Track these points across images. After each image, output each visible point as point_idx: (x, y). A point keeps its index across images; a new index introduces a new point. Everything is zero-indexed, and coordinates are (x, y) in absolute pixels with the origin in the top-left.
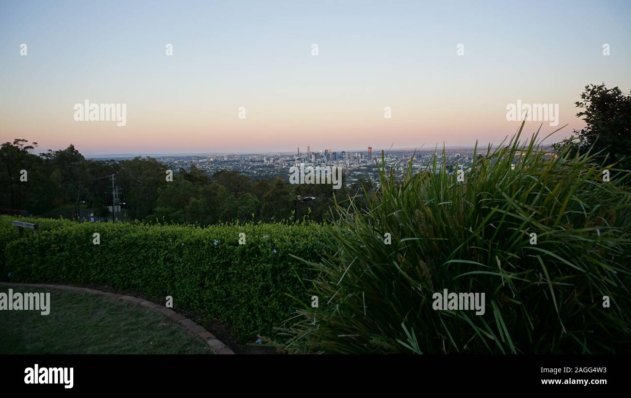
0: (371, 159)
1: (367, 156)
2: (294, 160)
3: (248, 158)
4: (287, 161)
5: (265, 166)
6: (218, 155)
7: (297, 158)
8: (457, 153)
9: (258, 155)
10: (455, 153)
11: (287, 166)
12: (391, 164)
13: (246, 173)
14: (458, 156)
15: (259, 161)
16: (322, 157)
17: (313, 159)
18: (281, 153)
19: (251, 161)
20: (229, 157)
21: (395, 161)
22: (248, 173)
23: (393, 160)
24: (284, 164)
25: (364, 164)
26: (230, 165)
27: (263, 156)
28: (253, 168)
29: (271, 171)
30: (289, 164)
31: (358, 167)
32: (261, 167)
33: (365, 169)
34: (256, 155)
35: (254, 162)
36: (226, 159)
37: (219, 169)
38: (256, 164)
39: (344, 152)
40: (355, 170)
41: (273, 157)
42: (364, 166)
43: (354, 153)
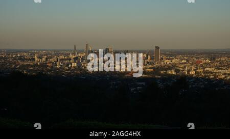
0: (158, 60)
1: (153, 57)
2: (70, 59)
3: (17, 55)
4: (62, 59)
5: (37, 65)
7: (74, 57)
9: (29, 52)
11: (61, 66)
12: (181, 66)
15: (29, 59)
18: (55, 51)
19: (20, 59)
21: (186, 63)
24: (58, 63)
25: (150, 66)
27: (34, 54)
28: (22, 67)
30: (64, 64)
31: (144, 69)
32: (32, 67)
33: (152, 72)
34: (26, 52)
35: (23, 60)
38: (26, 63)
41: (46, 55)
42: (150, 68)
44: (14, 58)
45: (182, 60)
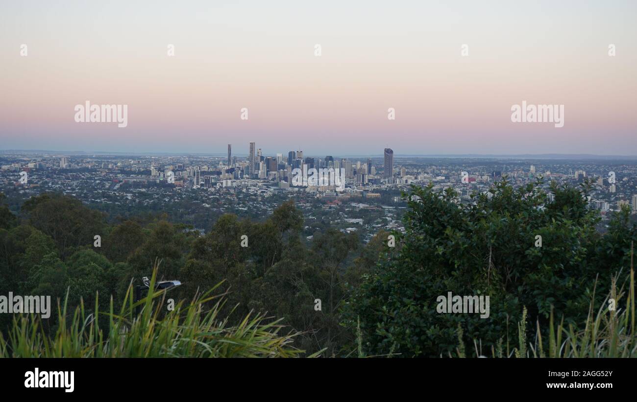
0: (390, 176)
1: (381, 169)
2: (219, 173)
3: (116, 164)
4: (203, 173)
5: (154, 184)
6: (46, 156)
7: (227, 168)
8: (578, 169)
9: (139, 158)
10: (575, 169)
11: (202, 185)
13: (109, 197)
14: (581, 176)
15: (140, 173)
16: (282, 167)
17: (262, 171)
18: (190, 156)
19: (122, 171)
20: (71, 160)
21: (443, 181)
22: (114, 199)
23: (439, 178)
24: (195, 180)
25: (375, 187)
26: (73, 180)
27: (149, 161)
28: (125, 187)
29: (164, 196)
30: (207, 181)
31: (362, 193)
32: (143, 187)
33: (377, 198)
34: (133, 158)
35: (128, 173)
36: (64, 165)
37: (49, 188)
38: (132, 179)
39: (331, 158)
40: (354, 199)
41: (173, 164)
42: (374, 191)
43: (355, 161)
44: (109, 169)
45: (438, 175)
